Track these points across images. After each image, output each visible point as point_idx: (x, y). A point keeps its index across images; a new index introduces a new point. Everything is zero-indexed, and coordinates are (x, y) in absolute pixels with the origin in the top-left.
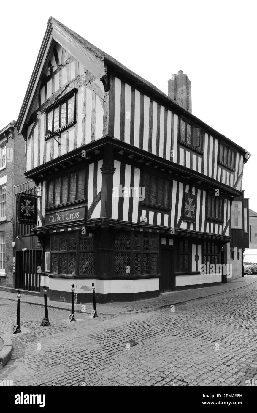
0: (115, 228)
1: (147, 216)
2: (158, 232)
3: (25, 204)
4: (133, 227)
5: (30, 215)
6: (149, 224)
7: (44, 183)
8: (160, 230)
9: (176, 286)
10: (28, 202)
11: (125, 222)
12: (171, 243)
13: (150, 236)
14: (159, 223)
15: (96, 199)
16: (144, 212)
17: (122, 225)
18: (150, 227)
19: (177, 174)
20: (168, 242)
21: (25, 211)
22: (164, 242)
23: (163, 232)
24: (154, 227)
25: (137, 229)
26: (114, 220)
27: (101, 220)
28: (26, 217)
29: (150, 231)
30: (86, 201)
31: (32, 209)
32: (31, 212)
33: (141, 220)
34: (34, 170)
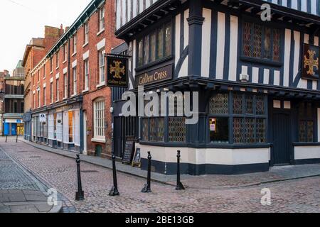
0: (206, 88)
1: (250, 72)
2: (266, 92)
3: (114, 65)
4: (229, 86)
5: (120, 77)
6: (253, 82)
7: (135, 41)
8: (268, 89)
9: (296, 158)
10: (118, 63)
11: (219, 81)
12: (287, 106)
13: (255, 97)
14: (266, 81)
15: (184, 53)
16: (245, 69)
17: (216, 84)
18: (254, 86)
19: (290, 21)
20: (282, 105)
21: (114, 73)
22: (277, 105)
23: (273, 92)
24: (260, 86)
25: (236, 89)
26: (205, 79)
27: (188, 78)
28: (116, 79)
29: (255, 91)
30: (173, 58)
31: (122, 70)
32: (121, 74)
33: (241, 78)
34: (122, 28)
